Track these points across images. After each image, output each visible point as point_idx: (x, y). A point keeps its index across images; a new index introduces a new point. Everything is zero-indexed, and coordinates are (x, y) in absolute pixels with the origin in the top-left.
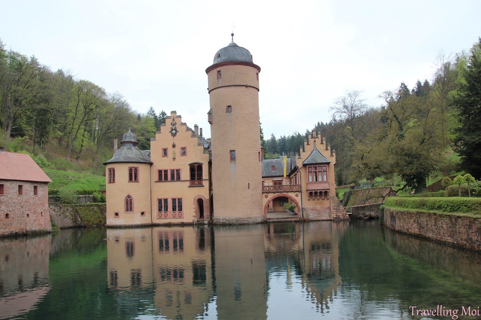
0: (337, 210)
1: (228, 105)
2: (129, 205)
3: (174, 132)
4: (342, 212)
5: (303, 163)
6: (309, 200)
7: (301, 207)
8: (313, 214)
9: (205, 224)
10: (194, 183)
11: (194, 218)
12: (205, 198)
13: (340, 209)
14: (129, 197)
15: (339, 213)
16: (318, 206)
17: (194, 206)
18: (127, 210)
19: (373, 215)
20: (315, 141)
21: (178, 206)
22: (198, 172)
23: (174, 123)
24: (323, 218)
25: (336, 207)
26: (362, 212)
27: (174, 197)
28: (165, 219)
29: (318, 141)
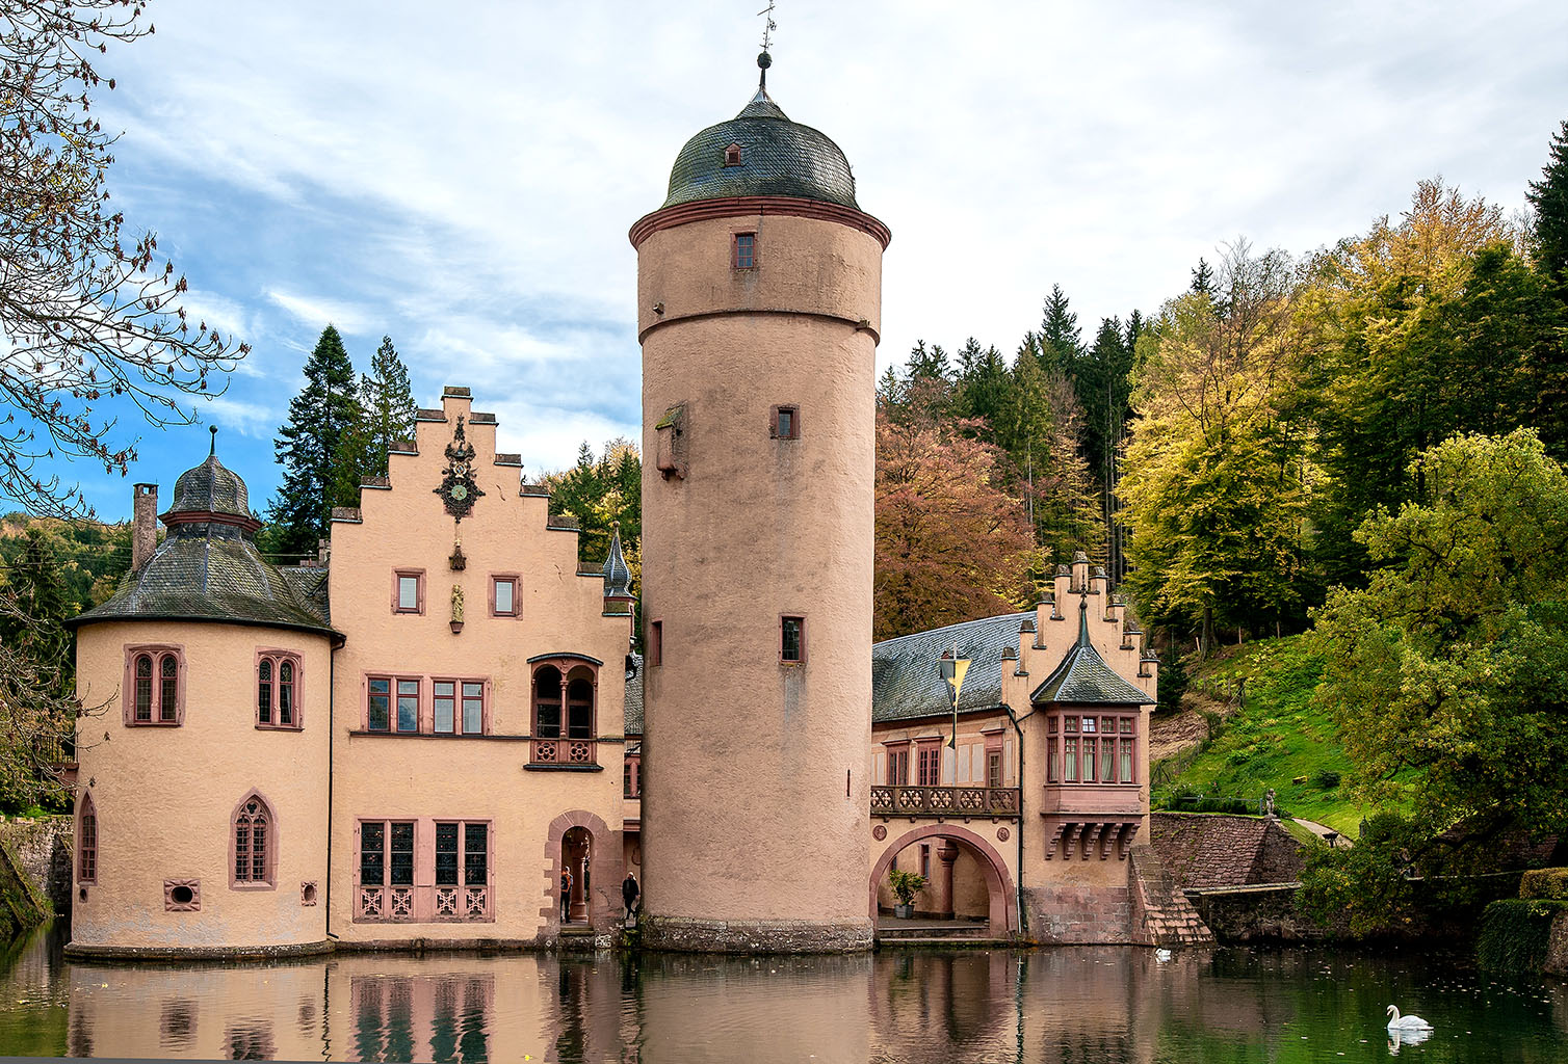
0: (1166, 906)
1: (783, 402)
2: (251, 849)
3: (459, 492)
4: (1184, 916)
5: (1032, 696)
6: (1049, 858)
7: (1016, 885)
8: (1063, 918)
9: (600, 949)
10: (552, 751)
11: (544, 921)
12: (605, 826)
13: (1175, 901)
14: (255, 806)
15: (1174, 919)
16: (1082, 884)
17: (549, 864)
18: (239, 870)
19: (1289, 931)
20: (1083, 607)
21: (468, 858)
22: (576, 703)
23: (465, 448)
24: (1101, 937)
25: (1159, 891)
26: (1242, 918)
27: (450, 815)
28: (396, 921)
29: (1097, 604)
